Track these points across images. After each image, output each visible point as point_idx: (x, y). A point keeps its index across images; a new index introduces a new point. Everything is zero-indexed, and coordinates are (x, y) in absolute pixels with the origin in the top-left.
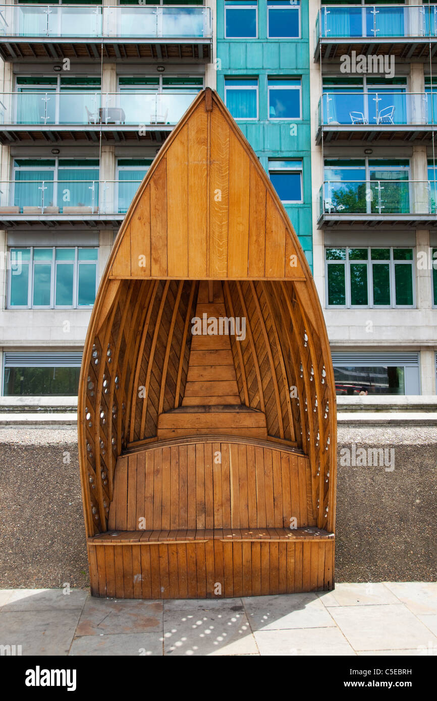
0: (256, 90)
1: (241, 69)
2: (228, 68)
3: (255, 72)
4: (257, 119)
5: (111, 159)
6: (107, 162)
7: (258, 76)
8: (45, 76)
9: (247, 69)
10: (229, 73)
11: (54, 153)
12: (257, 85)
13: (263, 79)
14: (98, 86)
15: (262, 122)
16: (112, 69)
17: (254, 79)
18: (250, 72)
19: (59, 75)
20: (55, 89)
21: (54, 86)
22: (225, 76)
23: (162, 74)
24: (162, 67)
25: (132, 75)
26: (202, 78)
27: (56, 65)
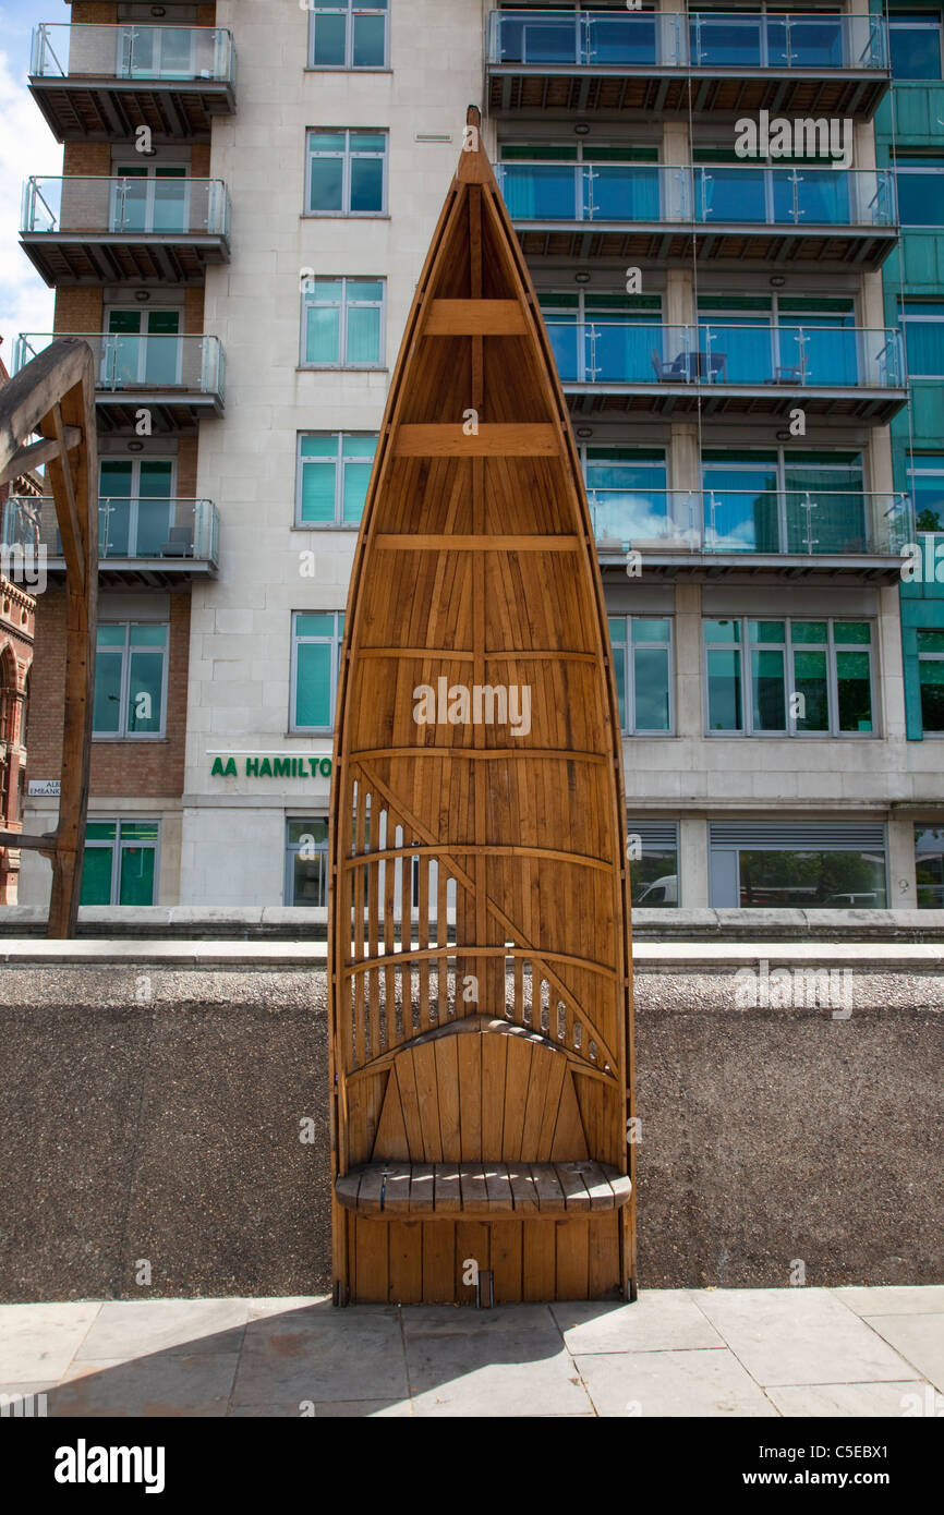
1: (928, 285)
2: (903, 281)
5: (691, 448)
6: (684, 451)
8: (554, 292)
9: (938, 284)
10: (906, 290)
11: (581, 436)
14: (655, 311)
16: (685, 280)
19: (583, 290)
20: (574, 316)
21: (572, 311)
22: (899, 296)
23: (779, 292)
24: (781, 278)
25: (718, 290)
26: (852, 300)
27: (581, 271)
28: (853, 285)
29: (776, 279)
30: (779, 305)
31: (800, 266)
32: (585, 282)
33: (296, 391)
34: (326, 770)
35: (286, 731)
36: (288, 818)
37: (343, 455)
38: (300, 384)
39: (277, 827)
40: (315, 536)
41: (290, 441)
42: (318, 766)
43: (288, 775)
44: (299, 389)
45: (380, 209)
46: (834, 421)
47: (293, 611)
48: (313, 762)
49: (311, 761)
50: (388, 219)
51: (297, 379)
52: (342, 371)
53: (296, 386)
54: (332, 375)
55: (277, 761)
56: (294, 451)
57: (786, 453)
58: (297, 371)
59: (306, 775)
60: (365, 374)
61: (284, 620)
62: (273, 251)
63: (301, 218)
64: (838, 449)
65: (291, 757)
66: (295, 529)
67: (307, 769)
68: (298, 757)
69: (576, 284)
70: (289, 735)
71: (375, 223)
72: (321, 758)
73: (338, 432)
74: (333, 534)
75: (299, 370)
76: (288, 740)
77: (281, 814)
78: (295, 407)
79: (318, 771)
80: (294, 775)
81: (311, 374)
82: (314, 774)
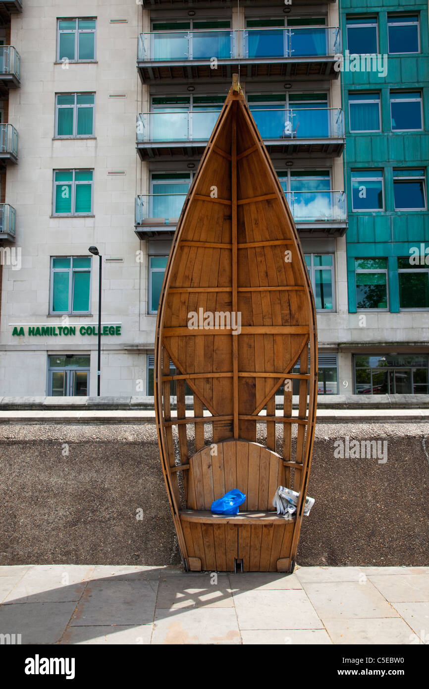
0: (378, 104)
1: (364, 84)
2: (352, 83)
3: (378, 87)
4: (380, 131)
7: (380, 90)
8: (178, 96)
9: (369, 84)
10: (353, 88)
11: (189, 167)
12: (379, 99)
13: (386, 93)
15: (386, 134)
17: (377, 93)
18: (373, 87)
19: (191, 95)
22: (349, 91)
23: (289, 91)
24: (289, 84)
25: (260, 92)
26: (326, 94)
27: (190, 86)
28: (326, 86)
29: (288, 84)
30: (289, 97)
31: (298, 78)
32: (193, 90)
33: (52, 150)
34: (66, 332)
35: (48, 314)
36: (49, 356)
37: (75, 180)
38: (54, 146)
39: (43, 359)
40: (61, 220)
41: (50, 174)
42: (62, 330)
43: (48, 335)
44: (54, 149)
45: (93, 58)
46: (314, 155)
47: (51, 256)
48: (60, 328)
49: (59, 328)
50: (96, 63)
51: (53, 144)
52: (74, 139)
53: (52, 147)
54: (70, 141)
55: (43, 328)
56: (52, 179)
57: (291, 172)
58: (53, 140)
59: (57, 335)
60: (85, 141)
61: (47, 261)
62: (41, 81)
63: (55, 64)
64: (317, 170)
65: (50, 326)
66: (52, 217)
67: (57, 332)
68: (53, 326)
69: (189, 92)
70: (49, 316)
71: (90, 65)
72: (64, 326)
73: (72, 169)
74: (70, 219)
75: (54, 140)
76: (49, 318)
77: (45, 353)
78: (52, 158)
79: (62, 332)
80: (51, 335)
81: (60, 141)
82: (60, 334)
